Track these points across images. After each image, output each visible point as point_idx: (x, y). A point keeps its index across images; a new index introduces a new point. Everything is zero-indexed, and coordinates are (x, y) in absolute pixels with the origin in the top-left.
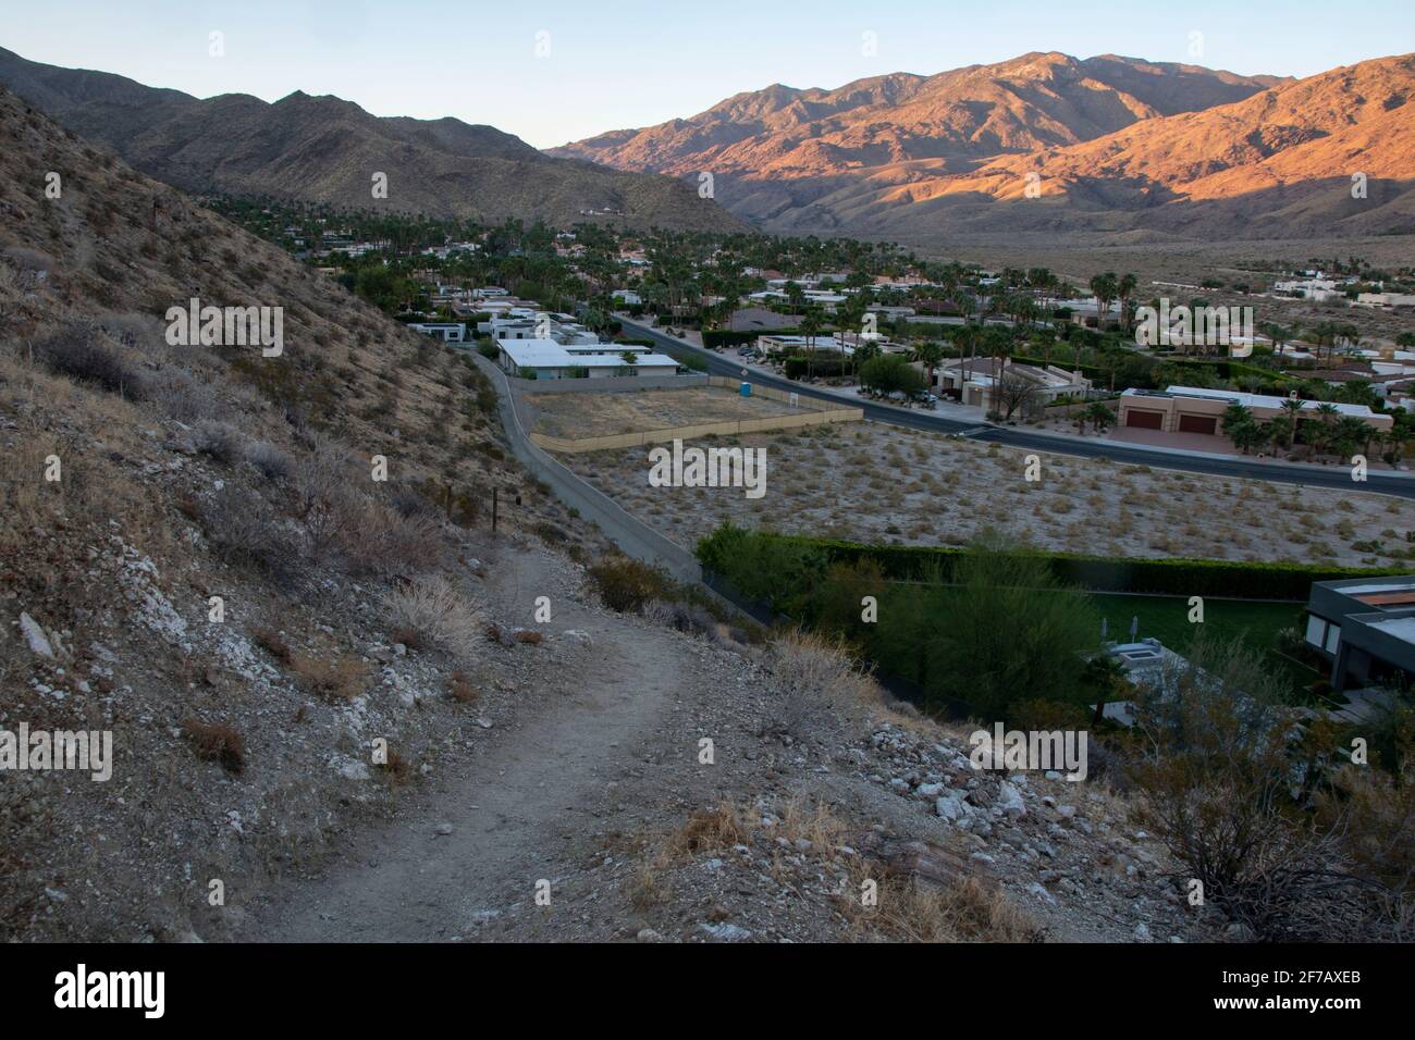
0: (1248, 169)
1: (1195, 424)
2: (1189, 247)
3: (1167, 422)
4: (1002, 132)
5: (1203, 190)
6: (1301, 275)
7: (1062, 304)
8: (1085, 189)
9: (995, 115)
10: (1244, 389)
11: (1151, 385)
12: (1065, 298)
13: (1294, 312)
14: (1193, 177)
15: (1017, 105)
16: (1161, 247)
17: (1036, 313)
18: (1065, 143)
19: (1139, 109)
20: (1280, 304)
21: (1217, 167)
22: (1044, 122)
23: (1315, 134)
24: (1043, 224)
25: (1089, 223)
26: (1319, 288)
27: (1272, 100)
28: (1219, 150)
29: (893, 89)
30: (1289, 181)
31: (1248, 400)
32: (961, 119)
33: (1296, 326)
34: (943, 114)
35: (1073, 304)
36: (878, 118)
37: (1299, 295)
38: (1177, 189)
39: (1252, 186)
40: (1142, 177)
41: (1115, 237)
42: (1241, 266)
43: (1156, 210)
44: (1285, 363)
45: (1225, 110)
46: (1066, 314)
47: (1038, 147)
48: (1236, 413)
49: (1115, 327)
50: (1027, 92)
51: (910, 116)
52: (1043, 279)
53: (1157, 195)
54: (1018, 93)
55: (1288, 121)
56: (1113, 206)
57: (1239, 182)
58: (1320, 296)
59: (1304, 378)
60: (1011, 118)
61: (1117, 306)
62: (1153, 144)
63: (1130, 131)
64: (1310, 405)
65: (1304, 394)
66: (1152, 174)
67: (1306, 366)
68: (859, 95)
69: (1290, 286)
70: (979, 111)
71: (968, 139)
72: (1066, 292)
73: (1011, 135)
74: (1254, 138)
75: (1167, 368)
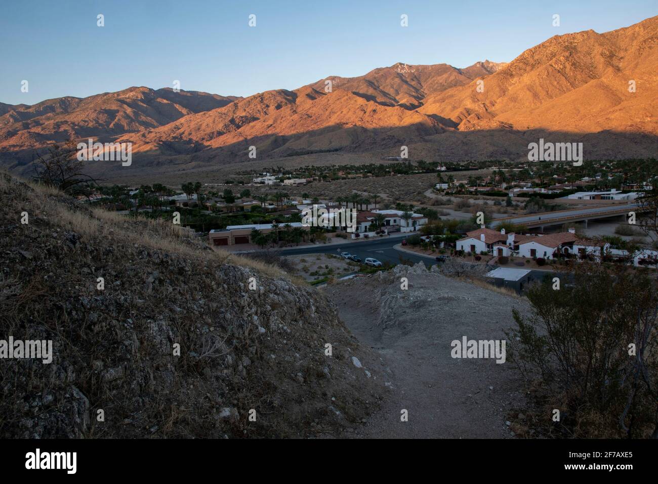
0: (233, 134)
1: (241, 240)
2: (215, 168)
3: (230, 241)
4: (124, 123)
5: (216, 143)
6: (261, 175)
7: (171, 198)
8: (167, 146)
9: (119, 116)
10: (255, 223)
11: (220, 227)
12: (170, 195)
13: (263, 190)
14: (211, 138)
15: (129, 110)
16: (204, 169)
17: (162, 204)
18: (154, 127)
19: (184, 111)
20: (257, 188)
21: (220, 134)
22: (143, 118)
23: (255, 119)
24: (150, 164)
25: (171, 161)
26: (270, 180)
27: (236, 106)
28: (220, 127)
29: (66, 104)
30: (249, 138)
31: (259, 227)
32: (103, 118)
33: (267, 195)
34: (94, 115)
35: (175, 198)
36: (59, 119)
37: (263, 183)
38: (206, 144)
39: (235, 140)
40: (190, 140)
41: (184, 166)
42: (238, 174)
43: (198, 153)
44: (267, 210)
45: (219, 110)
46: (173, 202)
47: (142, 128)
48: (256, 233)
49: (195, 205)
50: (133, 104)
51: (77, 117)
52: (160, 188)
53: (198, 147)
54: (129, 105)
55: (244, 114)
56: (180, 153)
57: (229, 139)
58: (271, 183)
59: (276, 215)
60: (127, 116)
61: (195, 196)
62: (193, 125)
63: (182, 120)
64: (281, 225)
65: (278, 222)
66: (195, 138)
67: (274, 210)
68: (48, 107)
69: (259, 180)
70: (112, 114)
71: (108, 127)
72: (170, 193)
73: (128, 124)
74: (232, 121)
75: (224, 219)
